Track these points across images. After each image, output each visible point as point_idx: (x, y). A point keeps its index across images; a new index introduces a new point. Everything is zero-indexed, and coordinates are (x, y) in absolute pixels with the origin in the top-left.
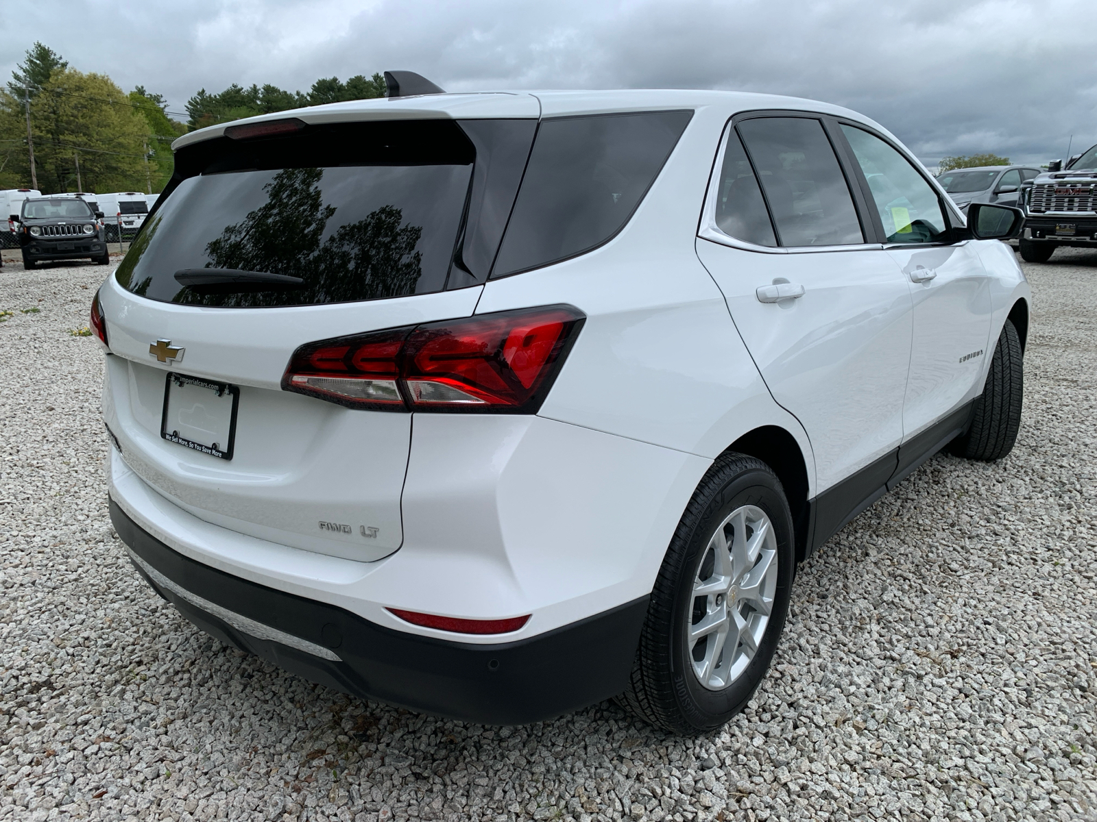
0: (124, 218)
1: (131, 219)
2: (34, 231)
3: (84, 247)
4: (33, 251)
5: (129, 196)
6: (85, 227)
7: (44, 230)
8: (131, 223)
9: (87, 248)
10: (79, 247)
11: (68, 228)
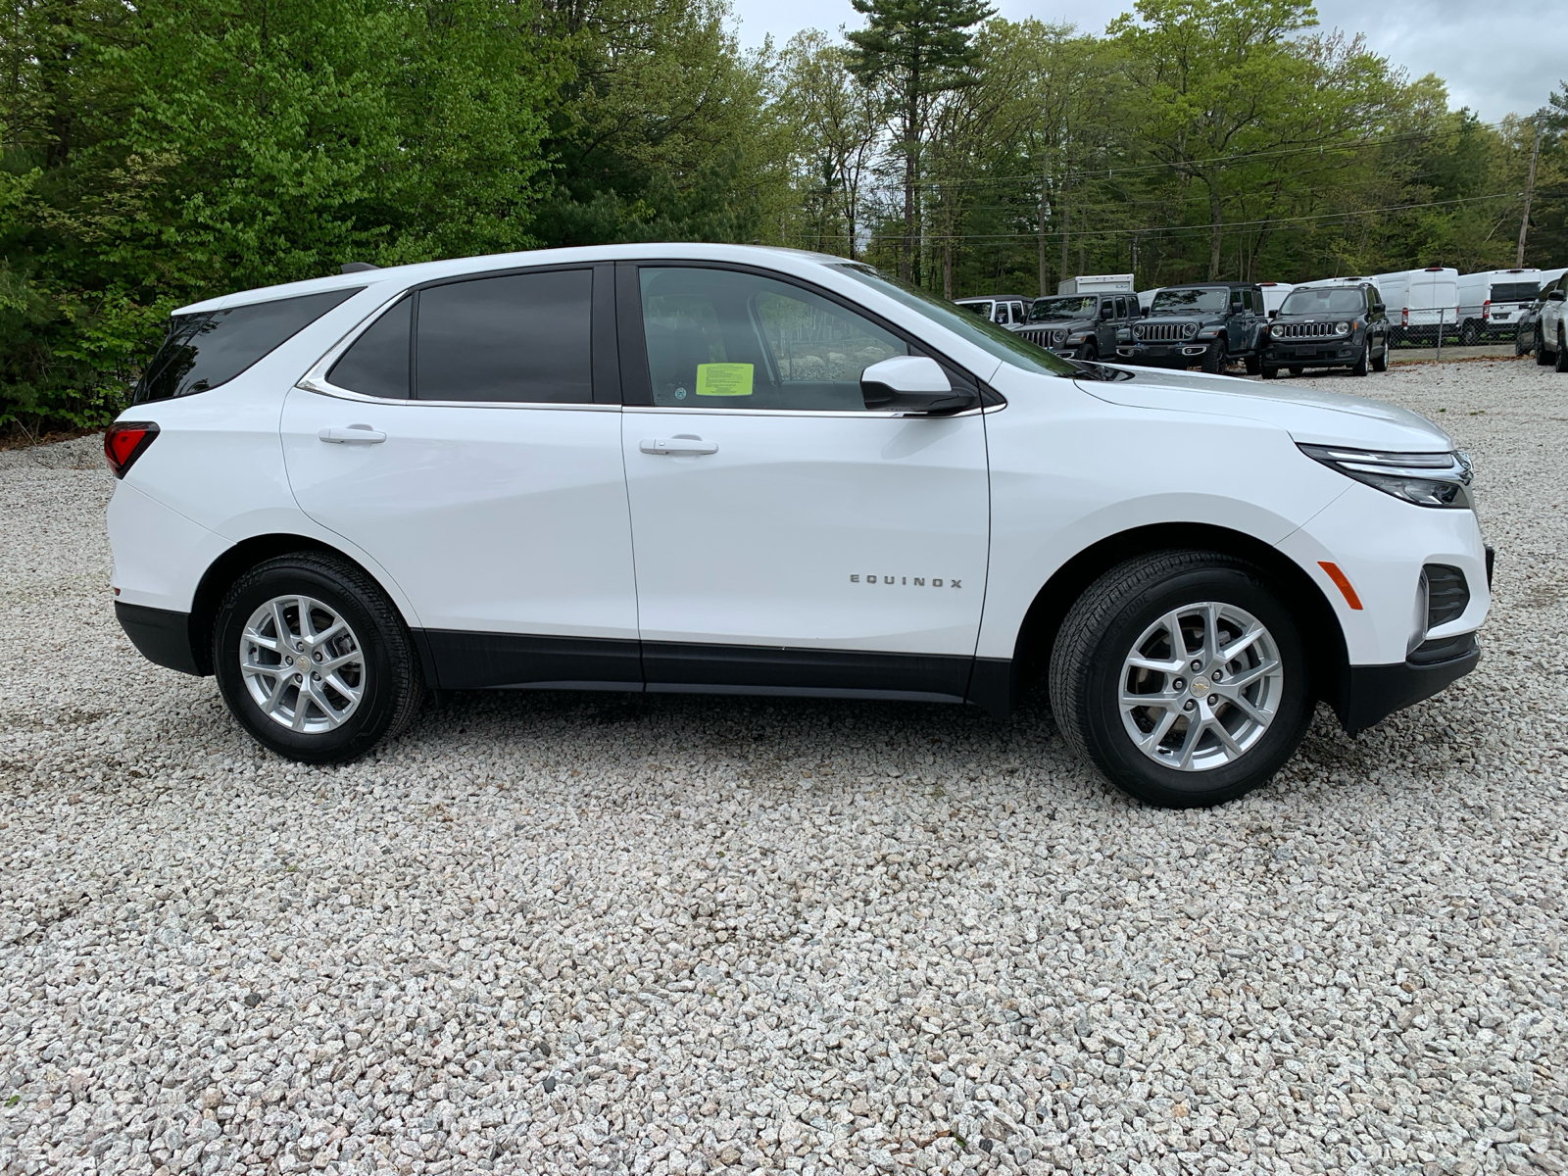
0: (1495, 309)
1: (1505, 310)
2: (1276, 332)
3: (1329, 352)
4: (1270, 356)
5: (1513, 275)
6: (1339, 325)
7: (1288, 330)
8: (1505, 316)
9: (1333, 354)
10: (1323, 353)
11: (1316, 327)
